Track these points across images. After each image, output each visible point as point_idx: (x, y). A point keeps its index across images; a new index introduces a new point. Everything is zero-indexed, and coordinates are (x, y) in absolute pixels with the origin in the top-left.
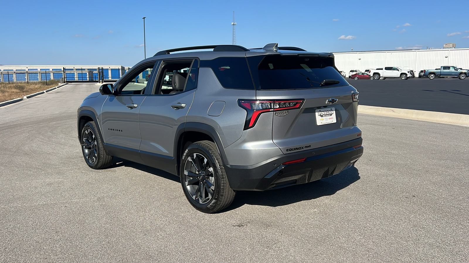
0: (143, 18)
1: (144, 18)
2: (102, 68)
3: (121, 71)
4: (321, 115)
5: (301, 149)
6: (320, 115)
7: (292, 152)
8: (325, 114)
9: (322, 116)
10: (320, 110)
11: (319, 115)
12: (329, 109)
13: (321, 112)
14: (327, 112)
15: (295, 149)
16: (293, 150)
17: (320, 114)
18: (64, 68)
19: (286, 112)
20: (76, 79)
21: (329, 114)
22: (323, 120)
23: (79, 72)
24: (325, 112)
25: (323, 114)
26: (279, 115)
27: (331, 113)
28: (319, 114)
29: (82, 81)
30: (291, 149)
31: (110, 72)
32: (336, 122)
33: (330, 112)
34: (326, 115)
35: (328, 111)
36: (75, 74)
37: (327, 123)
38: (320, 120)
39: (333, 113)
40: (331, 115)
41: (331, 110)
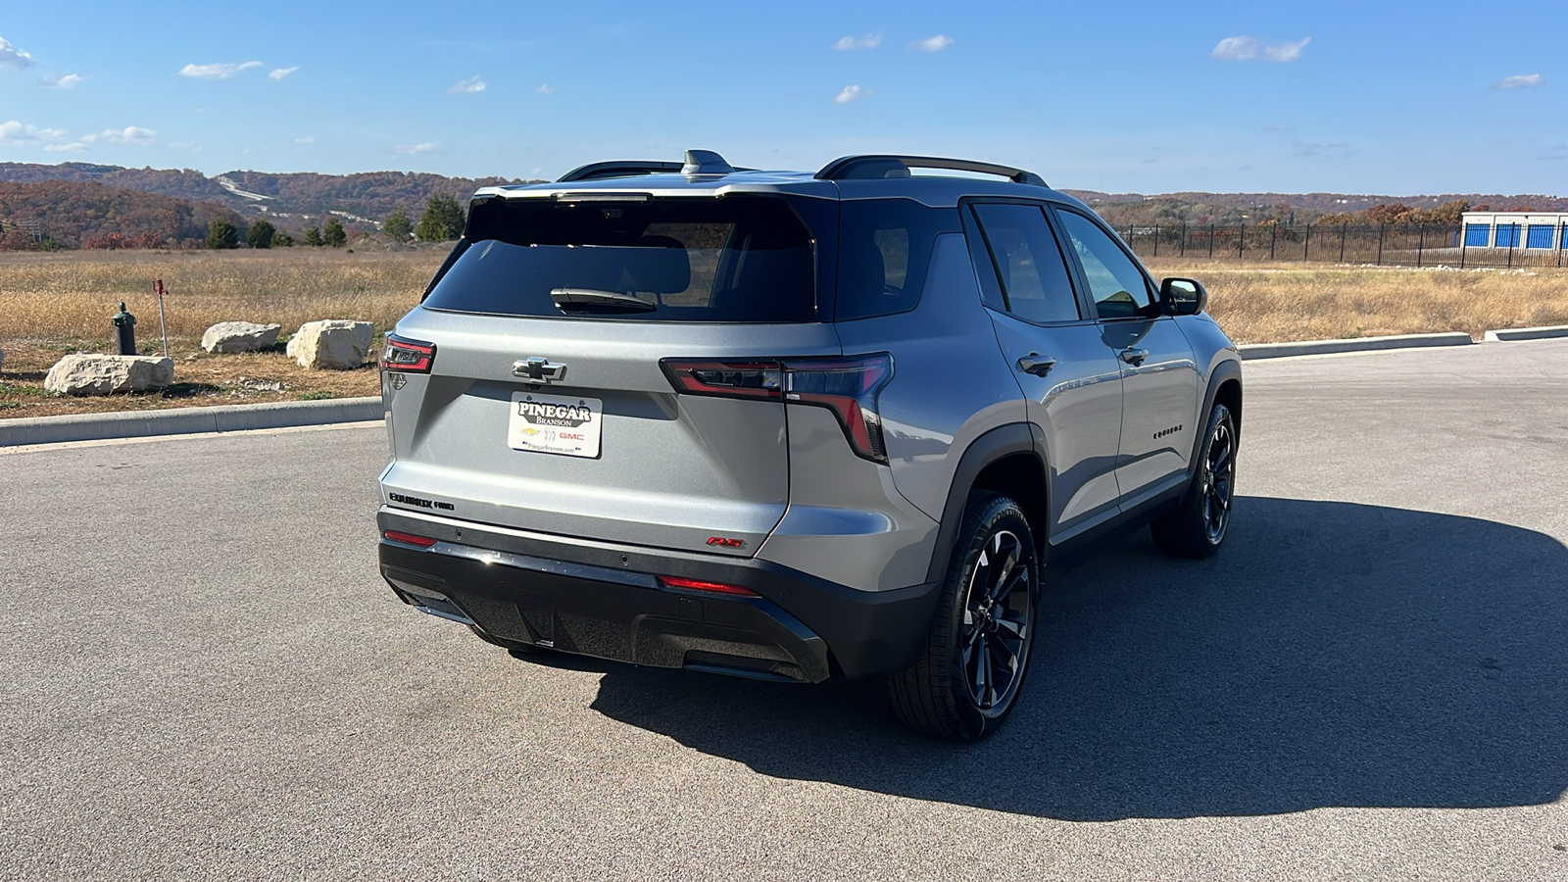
4: (531, 413)
6: (526, 415)
7: (403, 504)
8: (548, 415)
9: (532, 420)
10: (529, 398)
11: (522, 412)
12: (576, 401)
13: (532, 406)
14: (559, 409)
17: (527, 412)
19: (402, 379)
21: (564, 419)
22: (533, 433)
24: (549, 407)
25: (536, 414)
26: (393, 385)
27: (575, 417)
28: (523, 409)
32: (595, 454)
33: (572, 410)
34: (550, 418)
35: (565, 406)
37: (550, 451)
38: (524, 431)
39: (587, 418)
40: (576, 424)
41: (582, 407)
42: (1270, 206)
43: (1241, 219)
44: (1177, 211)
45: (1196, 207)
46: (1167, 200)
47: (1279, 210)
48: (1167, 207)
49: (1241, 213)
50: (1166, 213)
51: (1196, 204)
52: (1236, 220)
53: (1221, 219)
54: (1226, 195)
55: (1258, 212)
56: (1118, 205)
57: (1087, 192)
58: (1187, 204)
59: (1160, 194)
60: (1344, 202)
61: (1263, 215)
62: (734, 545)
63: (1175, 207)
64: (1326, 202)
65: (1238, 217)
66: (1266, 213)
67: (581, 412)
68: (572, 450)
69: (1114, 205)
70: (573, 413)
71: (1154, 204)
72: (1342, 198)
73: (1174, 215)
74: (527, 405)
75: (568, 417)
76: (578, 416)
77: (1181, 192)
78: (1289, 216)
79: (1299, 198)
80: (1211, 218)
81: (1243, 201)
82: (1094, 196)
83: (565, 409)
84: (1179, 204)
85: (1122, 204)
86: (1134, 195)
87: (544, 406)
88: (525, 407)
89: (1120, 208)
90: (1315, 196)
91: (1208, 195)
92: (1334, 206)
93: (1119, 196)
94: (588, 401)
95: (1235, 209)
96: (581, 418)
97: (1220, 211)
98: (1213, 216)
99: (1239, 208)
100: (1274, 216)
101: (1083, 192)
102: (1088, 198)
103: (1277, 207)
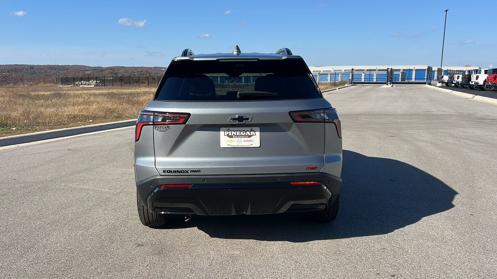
0: (445, 11)
1: (447, 11)
2: (391, 68)
3: (426, 72)
5: (184, 172)
6: (228, 135)
7: (171, 174)
9: (231, 137)
10: (229, 130)
11: (226, 135)
12: (249, 129)
14: (242, 132)
15: (175, 172)
16: (173, 172)
18: (352, 69)
19: (166, 127)
20: (363, 80)
21: (245, 135)
23: (378, 73)
24: (238, 132)
25: (232, 135)
26: (159, 130)
27: (249, 134)
29: (369, 82)
30: (170, 171)
31: (414, 73)
32: (259, 146)
33: (248, 132)
34: (239, 136)
36: (374, 75)
37: (240, 147)
38: (227, 141)
39: (254, 134)
40: (250, 136)
41: (252, 130)
42: (143, 71)
43: (135, 75)
44: (115, 72)
45: (121, 71)
46: (111, 69)
47: (146, 72)
48: (111, 71)
49: (134, 73)
50: (111, 73)
51: (120, 70)
52: (133, 75)
53: (128, 74)
54: (129, 67)
55: (139, 72)
56: (95, 70)
57: (84, 66)
58: (117, 70)
59: (108, 67)
60: (164, 69)
61: (141, 73)
62: (315, 169)
63: (114, 71)
64: (159, 69)
65: (134, 74)
66: (142, 73)
67: (252, 132)
68: (250, 146)
69: (94, 70)
70: (248, 133)
71: (107, 70)
72: (163, 68)
73: (114, 73)
74: (228, 132)
75: (246, 134)
76: (251, 134)
77: (115, 66)
78: (149, 73)
79: (151, 68)
80: (125, 74)
81: (134, 69)
82: (86, 67)
83: (245, 132)
84: (115, 70)
85: (96, 70)
86: (100, 67)
87: (236, 132)
88: (226, 133)
89: (96, 71)
90: (155, 68)
91: (123, 67)
92: (161, 70)
93: (95, 67)
94: (254, 128)
95: (132, 72)
96: (252, 134)
97: (128, 72)
98: (126, 74)
99: (134, 71)
100: (144, 74)
101: (83, 66)
102: (84, 68)
103: (145, 71)
